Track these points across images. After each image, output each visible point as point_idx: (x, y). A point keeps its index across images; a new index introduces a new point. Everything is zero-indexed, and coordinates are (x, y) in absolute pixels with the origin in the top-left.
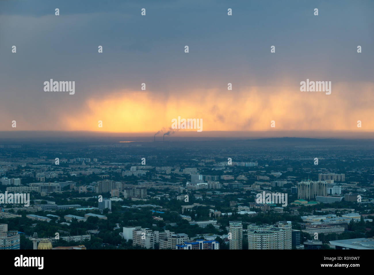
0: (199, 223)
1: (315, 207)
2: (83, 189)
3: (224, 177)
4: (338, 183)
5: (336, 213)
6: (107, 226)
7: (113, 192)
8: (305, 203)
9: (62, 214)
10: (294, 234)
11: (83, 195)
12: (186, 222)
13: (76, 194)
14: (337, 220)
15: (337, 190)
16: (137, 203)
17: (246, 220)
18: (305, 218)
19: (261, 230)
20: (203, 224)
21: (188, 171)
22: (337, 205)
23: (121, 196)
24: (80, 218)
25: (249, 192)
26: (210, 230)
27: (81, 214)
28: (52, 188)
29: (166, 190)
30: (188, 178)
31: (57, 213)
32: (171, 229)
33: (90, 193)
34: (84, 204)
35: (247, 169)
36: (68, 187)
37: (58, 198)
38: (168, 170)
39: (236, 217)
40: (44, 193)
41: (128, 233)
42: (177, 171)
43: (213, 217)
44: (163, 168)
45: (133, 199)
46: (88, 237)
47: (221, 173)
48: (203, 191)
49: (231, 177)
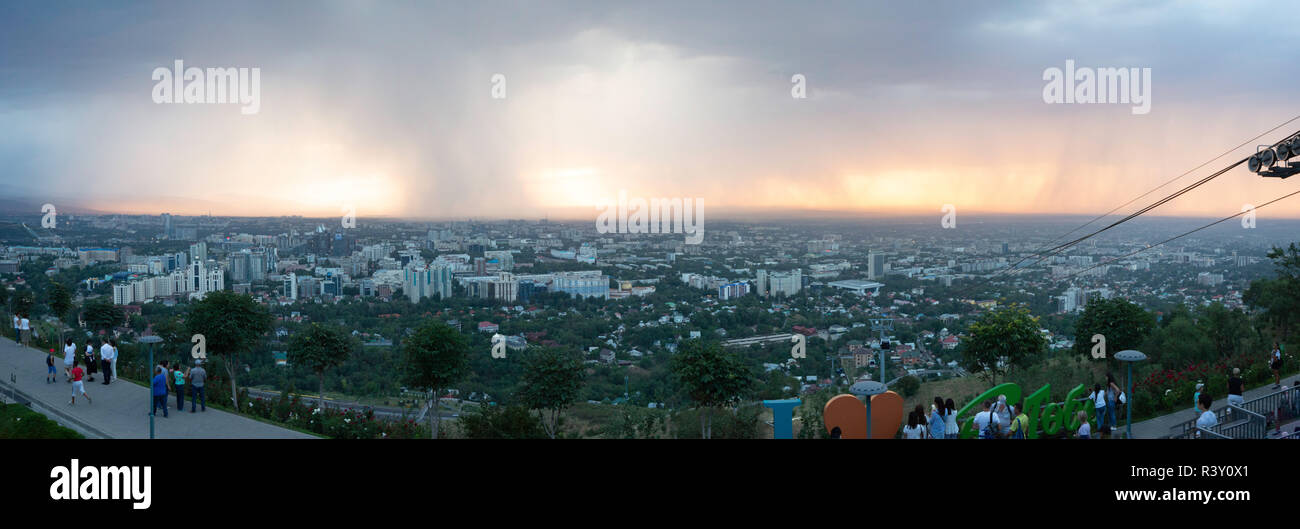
0: (737, 270)
1: (819, 259)
2: (657, 246)
3: (757, 238)
4: (837, 241)
5: (834, 262)
6: (672, 272)
7: (677, 248)
8: (813, 256)
9: (640, 264)
10: (802, 277)
11: (657, 250)
12: (728, 270)
13: (651, 250)
14: (835, 267)
15: (836, 246)
16: (694, 256)
17: (769, 268)
18: (812, 266)
19: (780, 275)
20: (739, 271)
21: (730, 234)
22: (835, 257)
23: (683, 251)
24: (653, 267)
25: (773, 249)
26: (745, 275)
27: (654, 264)
28: (634, 246)
29: (714, 247)
30: (731, 238)
31: (637, 263)
32: (716, 275)
33: (660, 249)
34: (656, 257)
35: (773, 232)
36: (645, 245)
37: (638, 253)
38: (717, 233)
39: (763, 266)
40: (629, 249)
41: (686, 277)
42: (723, 234)
43: (747, 266)
44: (713, 232)
45: (692, 254)
46: (658, 280)
47: (754, 235)
48: (741, 248)
49: (761, 238)
